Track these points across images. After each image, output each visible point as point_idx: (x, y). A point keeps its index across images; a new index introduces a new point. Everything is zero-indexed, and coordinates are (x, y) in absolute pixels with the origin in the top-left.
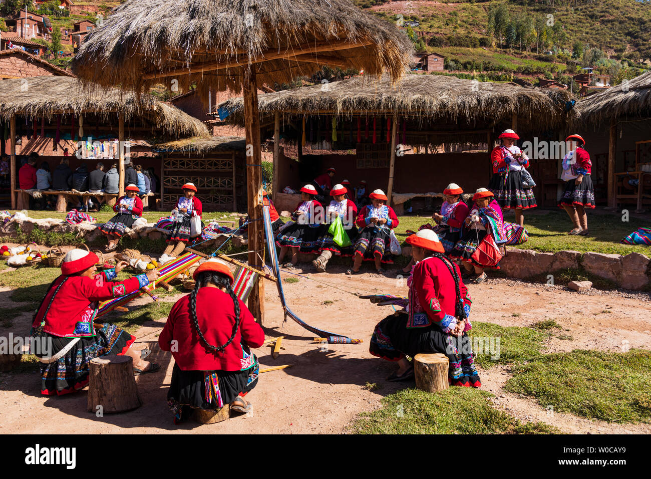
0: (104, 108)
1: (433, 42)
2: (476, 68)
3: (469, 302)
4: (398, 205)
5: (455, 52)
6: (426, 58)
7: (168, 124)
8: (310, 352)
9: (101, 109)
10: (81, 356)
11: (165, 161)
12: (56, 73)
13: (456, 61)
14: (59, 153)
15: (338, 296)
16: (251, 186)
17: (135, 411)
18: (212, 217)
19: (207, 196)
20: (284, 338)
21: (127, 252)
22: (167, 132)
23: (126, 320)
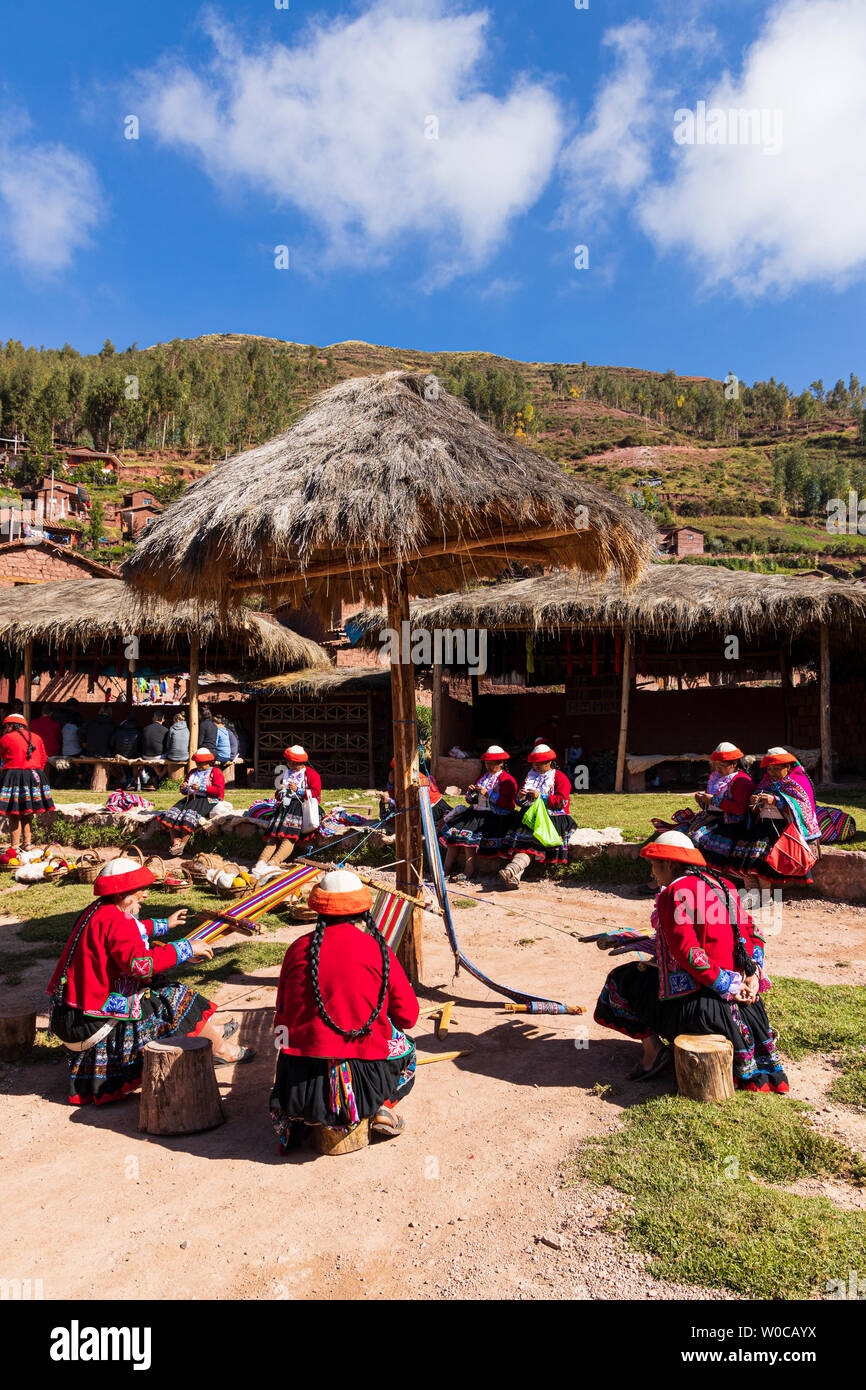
0: (169, 628)
1: (685, 510)
2: (757, 549)
3: (760, 942)
4: (635, 775)
5: (721, 524)
6: (675, 535)
7: (267, 650)
8: (498, 1028)
9: (163, 629)
10: (131, 1038)
11: (261, 708)
12: (98, 574)
13: (723, 539)
14: (97, 697)
15: (541, 931)
16: (400, 756)
17: (216, 1132)
18: (335, 798)
19: (327, 764)
20: (456, 1005)
21: (201, 858)
22: (265, 662)
23: (200, 973)
